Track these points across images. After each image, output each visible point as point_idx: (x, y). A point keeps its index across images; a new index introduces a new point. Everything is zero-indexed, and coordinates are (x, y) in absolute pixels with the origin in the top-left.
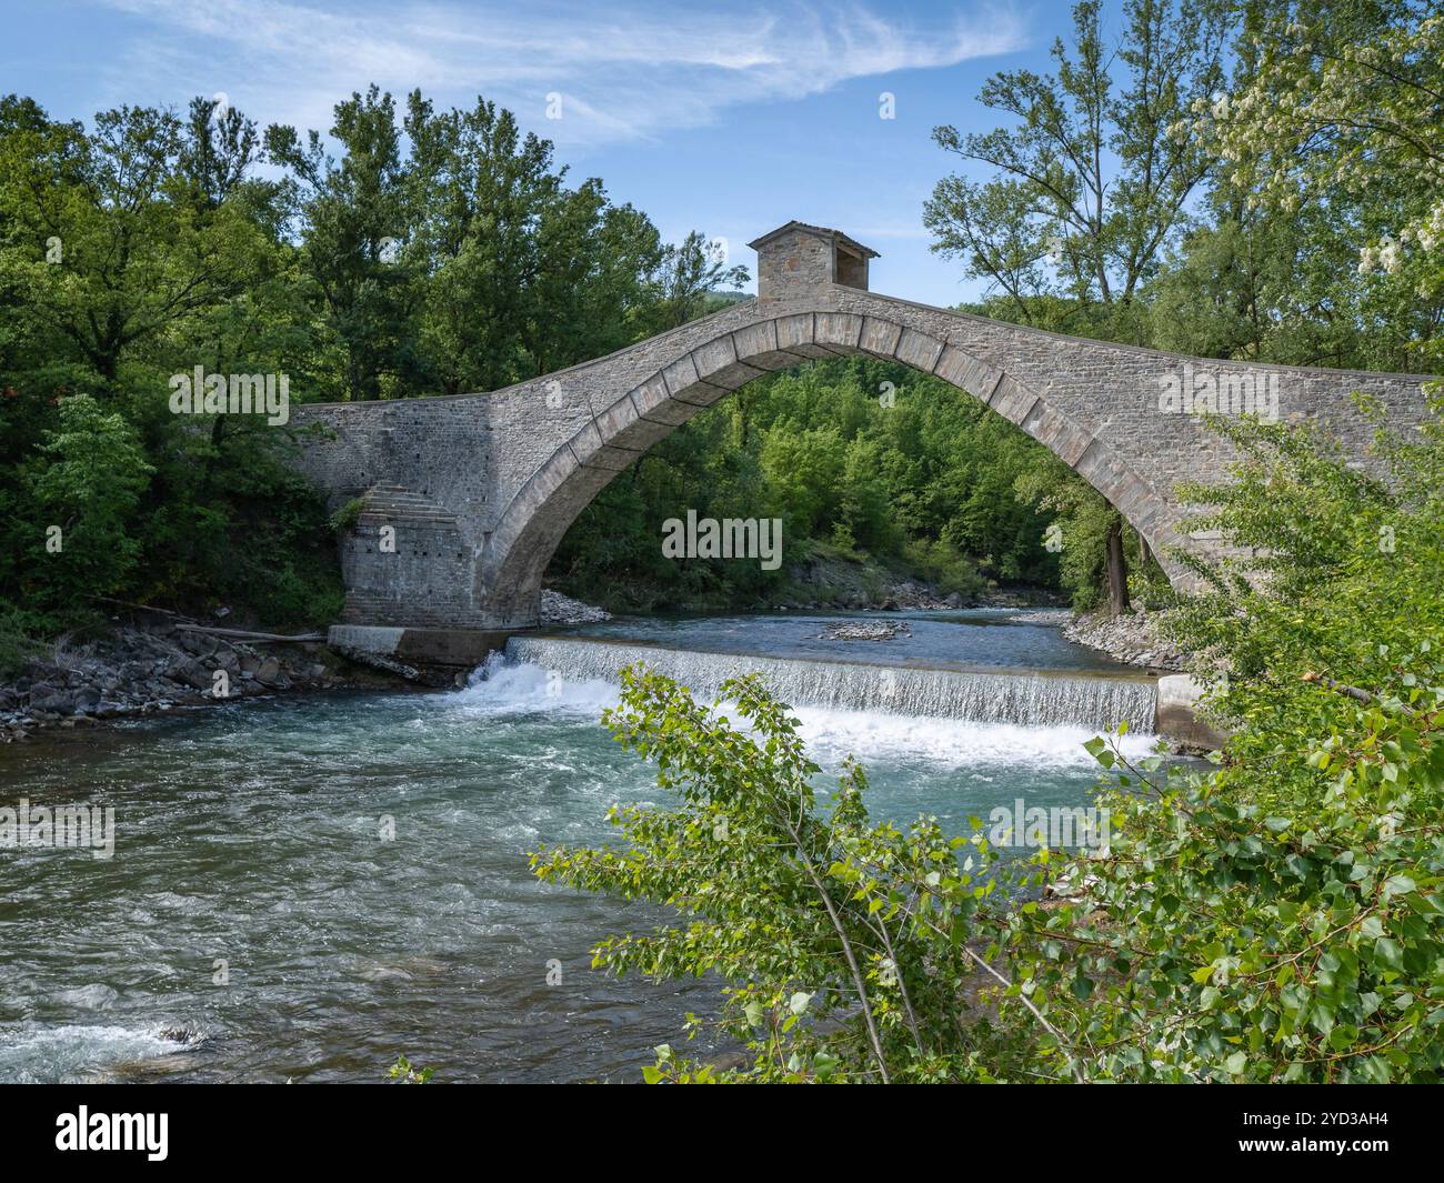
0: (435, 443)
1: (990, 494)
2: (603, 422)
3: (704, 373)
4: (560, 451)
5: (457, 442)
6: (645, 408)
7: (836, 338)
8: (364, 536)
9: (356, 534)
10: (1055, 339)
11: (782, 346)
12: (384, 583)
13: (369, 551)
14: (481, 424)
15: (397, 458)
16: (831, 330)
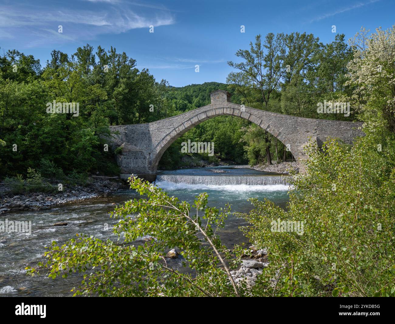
0: (137, 134)
1: (218, 138)
2: (177, 129)
3: (200, 119)
4: (167, 136)
5: (142, 134)
6: (186, 126)
7: (228, 112)
8: (123, 155)
9: (121, 154)
10: (272, 113)
11: (217, 114)
12: (128, 165)
13: (125, 158)
14: (147, 130)
15: (128, 137)
16: (227, 111)
